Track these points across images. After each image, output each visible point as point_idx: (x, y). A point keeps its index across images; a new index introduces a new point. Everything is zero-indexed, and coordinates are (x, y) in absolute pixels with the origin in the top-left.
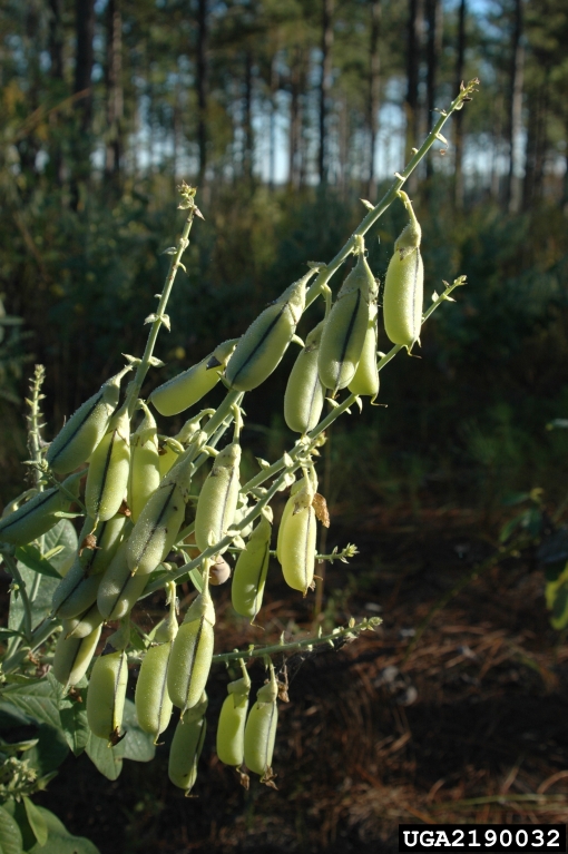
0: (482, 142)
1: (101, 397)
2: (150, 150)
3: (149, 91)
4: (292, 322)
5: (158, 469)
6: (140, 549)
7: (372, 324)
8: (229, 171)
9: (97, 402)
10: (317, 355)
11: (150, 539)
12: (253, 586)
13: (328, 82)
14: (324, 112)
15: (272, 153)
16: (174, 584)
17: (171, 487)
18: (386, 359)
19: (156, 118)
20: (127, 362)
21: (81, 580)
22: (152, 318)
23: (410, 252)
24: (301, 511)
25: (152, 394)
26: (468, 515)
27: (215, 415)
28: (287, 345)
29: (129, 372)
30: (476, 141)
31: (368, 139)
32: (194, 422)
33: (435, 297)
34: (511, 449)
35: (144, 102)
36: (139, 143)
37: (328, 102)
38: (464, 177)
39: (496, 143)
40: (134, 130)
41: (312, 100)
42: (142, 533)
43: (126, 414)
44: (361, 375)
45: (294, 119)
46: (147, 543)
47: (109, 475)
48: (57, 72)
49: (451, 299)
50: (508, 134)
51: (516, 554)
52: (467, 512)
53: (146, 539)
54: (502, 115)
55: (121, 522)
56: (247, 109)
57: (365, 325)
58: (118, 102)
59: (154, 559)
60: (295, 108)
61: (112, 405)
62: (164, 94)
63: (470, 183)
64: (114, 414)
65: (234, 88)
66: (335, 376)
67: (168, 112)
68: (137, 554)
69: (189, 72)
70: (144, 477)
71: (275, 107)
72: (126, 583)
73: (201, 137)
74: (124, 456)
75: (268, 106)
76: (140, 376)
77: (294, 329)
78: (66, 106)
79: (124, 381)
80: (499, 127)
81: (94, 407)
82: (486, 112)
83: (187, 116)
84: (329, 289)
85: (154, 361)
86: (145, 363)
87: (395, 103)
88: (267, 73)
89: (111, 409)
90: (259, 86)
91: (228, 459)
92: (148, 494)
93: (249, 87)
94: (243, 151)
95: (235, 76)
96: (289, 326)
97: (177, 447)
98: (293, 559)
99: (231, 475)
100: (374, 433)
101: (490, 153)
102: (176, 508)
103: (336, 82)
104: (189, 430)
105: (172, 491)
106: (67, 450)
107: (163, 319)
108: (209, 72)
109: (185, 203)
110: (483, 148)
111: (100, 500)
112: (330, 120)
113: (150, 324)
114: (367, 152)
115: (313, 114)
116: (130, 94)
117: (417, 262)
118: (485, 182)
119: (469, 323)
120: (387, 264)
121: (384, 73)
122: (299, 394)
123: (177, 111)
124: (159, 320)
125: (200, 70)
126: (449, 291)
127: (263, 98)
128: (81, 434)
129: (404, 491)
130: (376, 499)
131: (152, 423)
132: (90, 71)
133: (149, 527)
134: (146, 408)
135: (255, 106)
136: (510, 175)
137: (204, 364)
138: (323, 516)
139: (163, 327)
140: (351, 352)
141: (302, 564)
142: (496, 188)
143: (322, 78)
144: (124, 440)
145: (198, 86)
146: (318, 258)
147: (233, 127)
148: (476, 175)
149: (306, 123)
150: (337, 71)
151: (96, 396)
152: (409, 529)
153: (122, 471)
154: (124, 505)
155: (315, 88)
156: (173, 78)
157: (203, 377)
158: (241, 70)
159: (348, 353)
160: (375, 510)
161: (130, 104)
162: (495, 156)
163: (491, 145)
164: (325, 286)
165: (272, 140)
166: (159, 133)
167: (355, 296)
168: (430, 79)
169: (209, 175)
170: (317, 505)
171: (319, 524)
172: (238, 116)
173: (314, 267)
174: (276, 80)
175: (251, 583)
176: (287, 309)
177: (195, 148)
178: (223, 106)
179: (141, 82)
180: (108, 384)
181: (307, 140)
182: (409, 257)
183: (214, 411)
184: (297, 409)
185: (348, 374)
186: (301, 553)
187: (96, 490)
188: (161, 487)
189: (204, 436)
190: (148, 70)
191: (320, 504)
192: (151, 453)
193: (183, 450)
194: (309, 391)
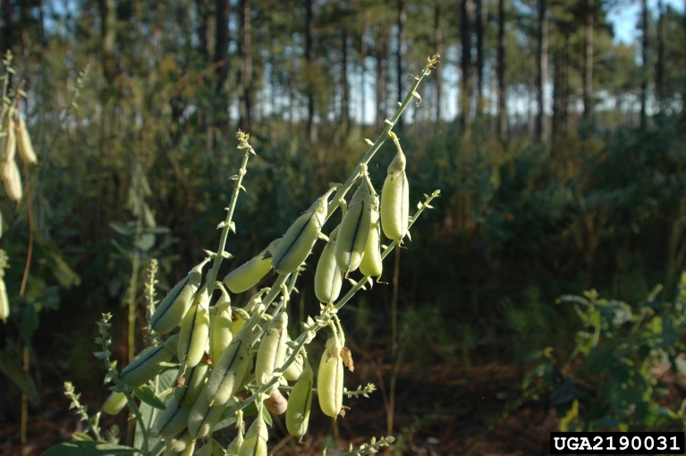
0: (520, 90)
1: (188, 280)
2: (272, 102)
3: (271, 60)
4: (317, 225)
5: (231, 330)
6: (216, 387)
7: (375, 226)
8: (331, 116)
9: (186, 283)
10: (335, 248)
11: (224, 379)
12: (300, 414)
13: (404, 49)
14: (400, 71)
15: (363, 102)
16: (241, 412)
17: (239, 344)
18: (388, 250)
19: (276, 79)
20: (207, 256)
21: (177, 411)
22: (222, 224)
23: (397, 174)
24: (331, 359)
25: (226, 278)
26: (507, 371)
27: (270, 292)
28: (315, 241)
29: (208, 263)
30: (516, 90)
31: (435, 91)
32: (257, 297)
33: (420, 205)
34: (540, 321)
35: (268, 68)
36: (265, 97)
37: (404, 64)
38: (508, 117)
39: (530, 91)
40: (261, 88)
41: (392, 63)
42: (218, 376)
43: (206, 292)
44: (367, 261)
45: (379, 77)
46: (221, 383)
47: (194, 334)
48: (202, 49)
49: (430, 207)
50: (539, 83)
51: (535, 397)
52: (506, 368)
53: (220, 380)
54: (534, 70)
55: (204, 369)
56: (344, 70)
57: (369, 226)
58: (248, 68)
59: (226, 394)
60: (379, 69)
61: (196, 285)
62: (282, 61)
63: (513, 121)
64: (198, 292)
65: (334, 55)
66: (347, 262)
67: (286, 74)
68: (214, 391)
69: (300, 45)
70: (221, 337)
71: (365, 69)
72: (208, 413)
73: (310, 92)
74: (205, 321)
75: (359, 69)
76: (217, 265)
77: (319, 230)
78: (210, 71)
79: (205, 269)
80: (533, 79)
81: (183, 287)
82: (523, 69)
83: (299, 77)
84: (345, 202)
85: (226, 255)
86: (220, 256)
87: (453, 63)
88: (358, 44)
89: (195, 289)
90: (352, 54)
91: (278, 322)
92: (224, 349)
93: (345, 54)
94: (342, 101)
95: (335, 47)
96: (315, 228)
97: (244, 315)
98: (327, 395)
99: (281, 334)
100: (436, 310)
101: (527, 99)
102: (242, 358)
103: (410, 49)
104: (253, 303)
105: (239, 347)
106: (163, 318)
107: (230, 225)
108: (315, 45)
109: (242, 145)
110: (521, 95)
111: (187, 353)
112: (405, 78)
113: (222, 229)
114: (434, 100)
115: (393, 73)
116: (258, 62)
117: (403, 181)
118: (524, 119)
119: (506, 226)
120: (383, 183)
121: (445, 42)
122: (324, 276)
123: (292, 73)
124: (228, 226)
125: (308, 44)
126: (429, 200)
127: (356, 63)
128: (173, 306)
129: (458, 353)
130: (438, 360)
131: (227, 298)
132: (227, 46)
133: (222, 371)
134: (223, 288)
135: (350, 67)
136: (541, 114)
137: (261, 256)
138: (348, 363)
139: (231, 231)
140: (358, 246)
141: (333, 397)
142: (532, 125)
143: (399, 46)
144: (204, 310)
145: (307, 56)
146: (337, 180)
147: (334, 85)
148: (517, 115)
149: (388, 80)
150: (410, 42)
151: (185, 279)
152: (462, 382)
153: (203, 332)
154: (206, 357)
155: (393, 54)
156: (289, 50)
157: (260, 265)
158: (339, 42)
159: (356, 246)
160: (438, 368)
161: (258, 70)
162: (530, 101)
163: (527, 93)
164: (342, 200)
165: (363, 93)
166: (279, 90)
167: (360, 206)
168: (479, 45)
169: (316, 119)
170: (344, 355)
171: (346, 369)
172: (337, 78)
173: (333, 186)
174: (365, 49)
175: (299, 412)
176: (314, 216)
177: (306, 100)
178: (325, 70)
179: (265, 53)
180: (193, 271)
181: (388, 92)
182: (397, 178)
183: (270, 289)
184: (323, 286)
185: (357, 261)
186: (332, 390)
187: (185, 345)
188: (232, 343)
189: (263, 307)
190: (271, 44)
191: (346, 355)
192: (226, 320)
193: (249, 317)
194: (331, 273)
